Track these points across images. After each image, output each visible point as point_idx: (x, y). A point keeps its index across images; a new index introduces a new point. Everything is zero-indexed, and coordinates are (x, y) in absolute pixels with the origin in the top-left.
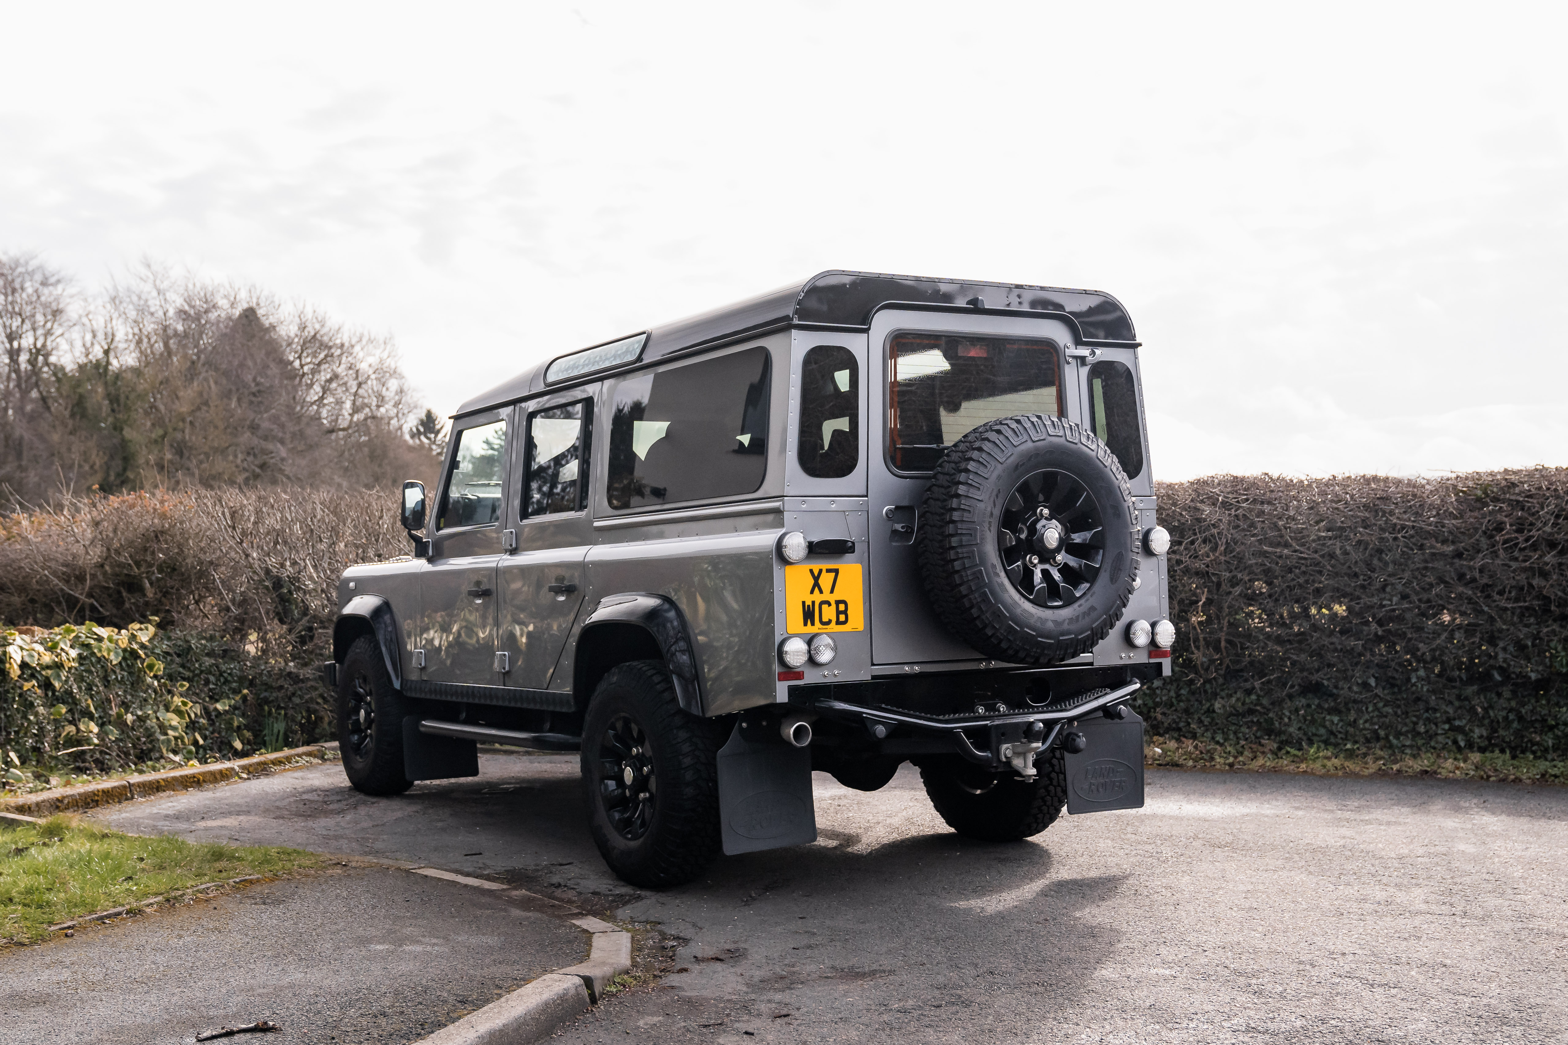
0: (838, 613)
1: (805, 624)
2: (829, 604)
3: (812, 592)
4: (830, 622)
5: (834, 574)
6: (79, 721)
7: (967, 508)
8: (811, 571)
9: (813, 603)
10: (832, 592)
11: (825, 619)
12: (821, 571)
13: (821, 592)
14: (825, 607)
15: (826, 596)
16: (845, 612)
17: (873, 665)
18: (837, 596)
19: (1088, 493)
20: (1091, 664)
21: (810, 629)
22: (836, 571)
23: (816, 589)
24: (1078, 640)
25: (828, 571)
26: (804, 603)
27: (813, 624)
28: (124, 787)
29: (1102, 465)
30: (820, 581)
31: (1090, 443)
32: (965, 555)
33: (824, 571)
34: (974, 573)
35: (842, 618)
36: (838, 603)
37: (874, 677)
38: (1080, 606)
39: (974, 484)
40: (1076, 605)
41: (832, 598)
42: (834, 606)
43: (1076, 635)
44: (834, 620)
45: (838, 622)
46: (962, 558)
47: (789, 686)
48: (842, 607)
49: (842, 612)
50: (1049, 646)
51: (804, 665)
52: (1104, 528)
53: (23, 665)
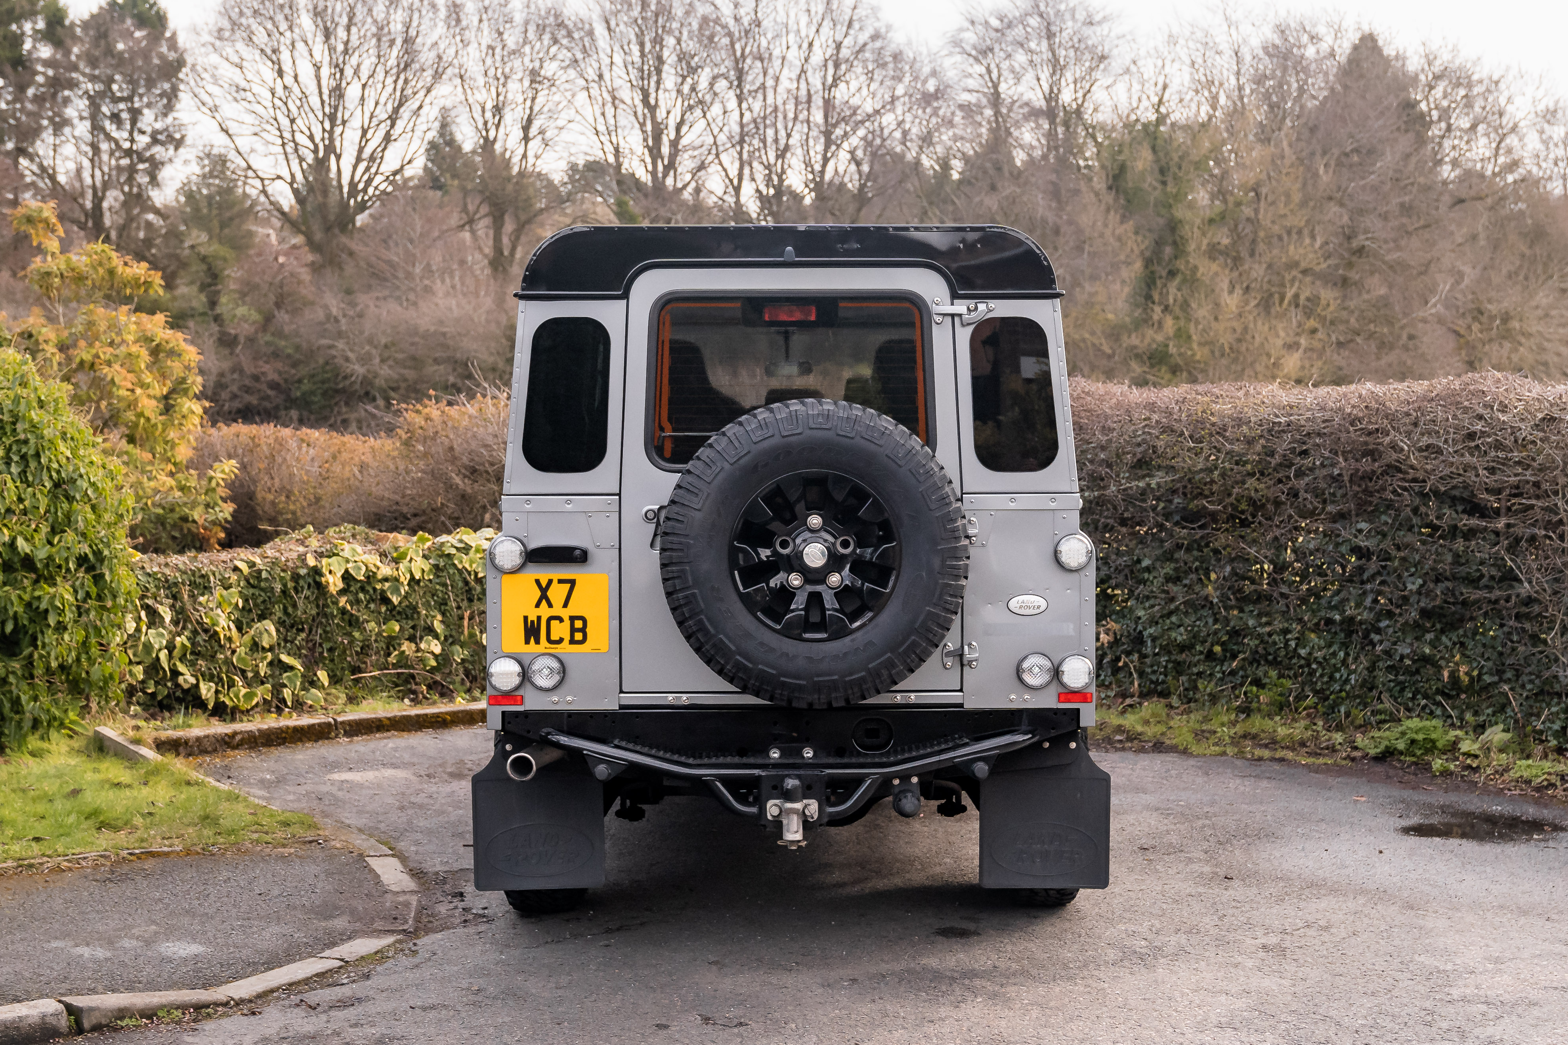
0: (573, 630)
1: (527, 642)
2: (561, 620)
3: (538, 605)
4: (561, 640)
5: (567, 586)
6: (421, 638)
7: (680, 518)
8: (538, 582)
9: (539, 618)
10: (565, 605)
11: (554, 637)
12: (550, 582)
13: (550, 605)
14: (554, 624)
15: (557, 611)
16: (583, 630)
17: (621, 692)
18: (573, 610)
19: (875, 498)
20: (961, 705)
21: (532, 647)
22: (572, 583)
23: (544, 602)
25: (560, 581)
26: (526, 618)
27: (537, 642)
28: (329, 724)
30: (549, 594)
32: (676, 575)
33: (555, 582)
34: (686, 597)
35: (578, 636)
36: (573, 619)
37: (622, 707)
38: (852, 642)
39: (692, 489)
41: (565, 614)
42: (567, 622)
44: (567, 638)
45: (572, 641)
46: (673, 578)
47: (503, 713)
48: (578, 624)
49: (579, 630)
50: (800, 688)
51: (517, 688)
52: (900, 544)
53: (347, 577)
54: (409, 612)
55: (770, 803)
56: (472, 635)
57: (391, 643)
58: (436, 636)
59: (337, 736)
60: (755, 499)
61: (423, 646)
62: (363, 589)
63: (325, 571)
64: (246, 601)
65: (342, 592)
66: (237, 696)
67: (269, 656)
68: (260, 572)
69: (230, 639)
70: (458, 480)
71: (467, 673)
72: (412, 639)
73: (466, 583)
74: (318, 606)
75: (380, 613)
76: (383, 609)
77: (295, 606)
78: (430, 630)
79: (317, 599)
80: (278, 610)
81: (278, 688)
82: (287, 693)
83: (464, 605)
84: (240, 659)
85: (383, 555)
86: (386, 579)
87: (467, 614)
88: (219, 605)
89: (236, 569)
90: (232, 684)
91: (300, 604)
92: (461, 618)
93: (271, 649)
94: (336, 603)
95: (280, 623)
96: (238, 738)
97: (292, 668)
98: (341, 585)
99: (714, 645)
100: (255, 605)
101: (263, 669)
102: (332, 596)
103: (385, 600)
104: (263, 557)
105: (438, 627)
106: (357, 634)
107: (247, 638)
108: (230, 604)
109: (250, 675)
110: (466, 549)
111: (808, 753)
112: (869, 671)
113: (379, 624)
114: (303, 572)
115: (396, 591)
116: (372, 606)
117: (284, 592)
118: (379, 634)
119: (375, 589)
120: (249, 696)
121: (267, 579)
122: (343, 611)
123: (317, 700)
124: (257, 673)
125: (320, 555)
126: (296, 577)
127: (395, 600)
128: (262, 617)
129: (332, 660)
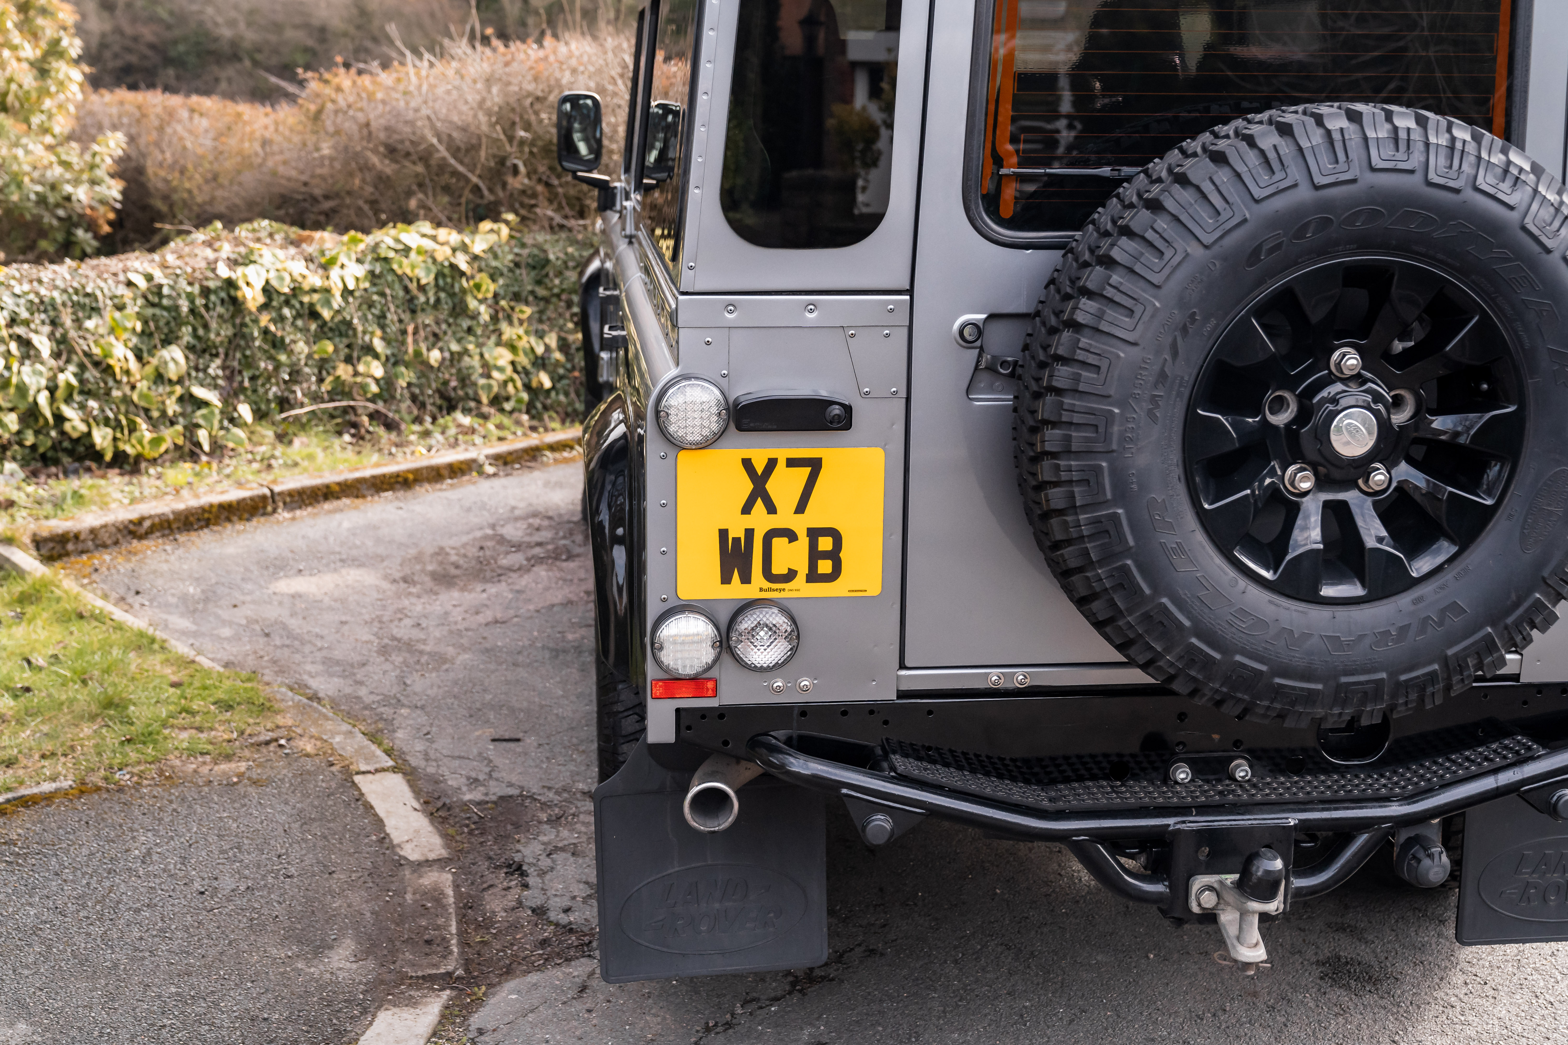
0: (815, 555)
1: (726, 579)
2: (791, 536)
3: (747, 509)
4: (791, 575)
5: (805, 471)
6: (359, 359)
7: (1092, 359)
8: (747, 464)
9: (749, 533)
10: (800, 509)
11: (778, 568)
12: (772, 463)
13: (771, 509)
14: (779, 543)
15: (785, 518)
16: (834, 556)
17: (902, 666)
18: (814, 517)
19: (1484, 314)
20: (1512, 677)
21: (737, 591)
22: (815, 465)
23: (759, 503)
24: (1398, 684)
25: (792, 463)
26: (723, 534)
27: (746, 579)
29: (1537, 249)
30: (770, 486)
31: (1506, 186)
32: (1075, 476)
33: (781, 462)
34: (1097, 521)
35: (825, 566)
36: (814, 534)
37: (901, 694)
38: (1416, 602)
39: (1118, 298)
40: (1404, 601)
41: (800, 524)
42: (803, 541)
43: (1391, 675)
44: (803, 569)
45: (813, 576)
46: (1070, 482)
47: (678, 711)
48: (825, 544)
49: (825, 555)
50: (1310, 697)
51: (709, 668)
52: (1522, 408)
53: (268, 290)
54: (343, 328)
55: (1200, 881)
56: (418, 354)
57: (323, 365)
58: (376, 356)
59: (275, 511)
60: (1245, 320)
61: (361, 368)
62: (287, 303)
63: (241, 283)
64: (145, 323)
65: (265, 307)
66: (140, 442)
67: (179, 390)
68: (160, 286)
69: (128, 372)
70: (375, 160)
71: (414, 398)
72: (348, 360)
73: (406, 290)
74: (234, 326)
75: (308, 330)
76: (313, 327)
77: (206, 326)
78: (369, 350)
79: (233, 317)
80: (186, 332)
81: (192, 428)
82: (203, 435)
83: (406, 317)
84: (142, 396)
85: (309, 259)
86: (314, 290)
87: (410, 329)
88: (112, 331)
89: (130, 284)
90: (133, 428)
91: (214, 325)
92: (404, 332)
93: (180, 381)
94: (256, 321)
95: (190, 348)
96: (147, 524)
97: (206, 404)
98: (261, 299)
99: (1147, 617)
100: (157, 328)
101: (172, 407)
102: (250, 313)
103: (314, 315)
104: (164, 266)
105: (379, 345)
106: (283, 358)
107: (149, 369)
108: (125, 329)
109: (155, 414)
110: (407, 250)
111: (1242, 771)
112: (1445, 661)
113: (307, 343)
114: (212, 284)
115: (328, 303)
116: (299, 323)
117: (192, 311)
118: (309, 356)
119: (301, 303)
120: (156, 442)
121: (169, 296)
122: (266, 332)
123: (240, 442)
124: (164, 413)
125: (233, 263)
126: (206, 292)
127: (326, 314)
128: (167, 342)
129: (255, 391)
